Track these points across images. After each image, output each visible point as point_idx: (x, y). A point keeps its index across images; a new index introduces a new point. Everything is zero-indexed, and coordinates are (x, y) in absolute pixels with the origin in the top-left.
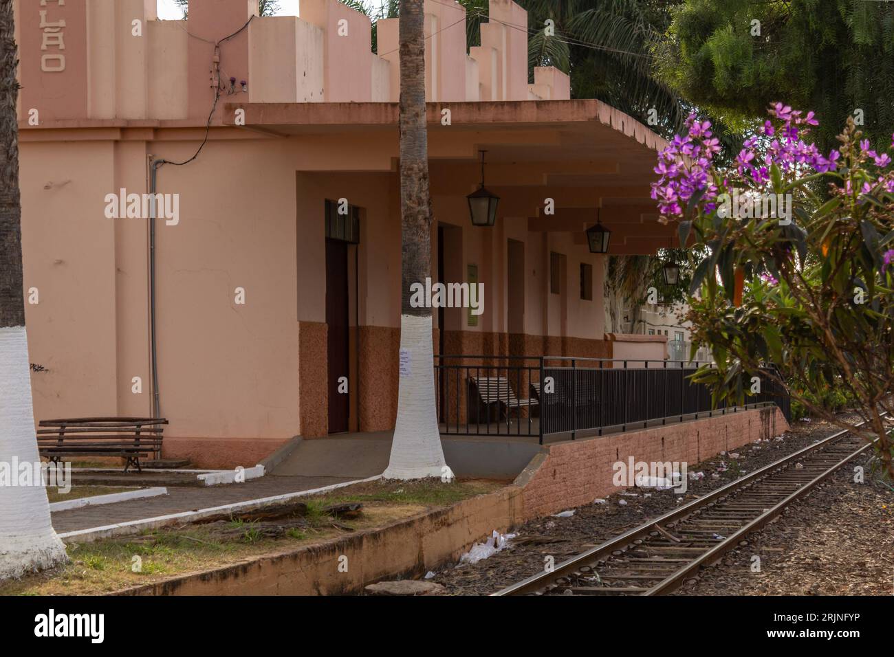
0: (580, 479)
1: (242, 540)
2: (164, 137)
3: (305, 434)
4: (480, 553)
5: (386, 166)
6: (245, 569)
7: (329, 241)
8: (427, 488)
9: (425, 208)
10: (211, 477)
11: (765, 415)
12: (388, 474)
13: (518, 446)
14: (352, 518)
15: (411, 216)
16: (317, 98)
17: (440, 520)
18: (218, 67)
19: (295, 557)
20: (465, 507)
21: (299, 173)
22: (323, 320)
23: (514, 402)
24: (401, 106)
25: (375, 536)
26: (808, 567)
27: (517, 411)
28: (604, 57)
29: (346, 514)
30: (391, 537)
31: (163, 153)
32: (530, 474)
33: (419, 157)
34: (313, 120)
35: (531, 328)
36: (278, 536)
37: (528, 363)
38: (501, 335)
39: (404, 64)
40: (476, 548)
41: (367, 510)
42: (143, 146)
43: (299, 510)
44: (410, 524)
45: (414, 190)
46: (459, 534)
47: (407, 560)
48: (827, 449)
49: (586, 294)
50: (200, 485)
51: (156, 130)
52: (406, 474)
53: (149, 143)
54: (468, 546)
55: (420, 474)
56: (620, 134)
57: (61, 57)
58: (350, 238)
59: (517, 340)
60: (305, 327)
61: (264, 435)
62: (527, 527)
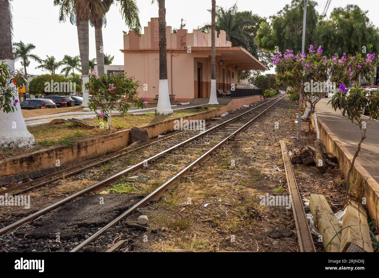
0: (236, 105)
1: (193, 111)
2: (174, 52)
3: (195, 98)
4: (224, 115)
5: (207, 57)
6: (195, 115)
7: (198, 68)
8: (215, 105)
9: (215, 63)
10: (182, 104)
11: (261, 96)
12: (209, 103)
13: (227, 100)
14: (207, 109)
15: (213, 64)
16: (197, 46)
17: (218, 110)
18: (182, 41)
19: (201, 114)
20: (221, 108)
21: (194, 58)
22: (197, 80)
23: (224, 94)
24: (212, 48)
25: (211, 112)
26: (274, 117)
27: (224, 95)
28: (236, 39)
29: (206, 108)
30: (212, 112)
31: (173, 54)
32: (230, 104)
33: (214, 55)
34: (197, 49)
35: (226, 82)
36: (198, 111)
37: (225, 87)
38: (222, 83)
39: (212, 41)
40: (223, 114)
41: (209, 108)
42: (170, 53)
43: (200, 108)
44: (215, 110)
45: (213, 60)
46: (221, 112)
47: (214, 115)
48: (271, 102)
49: (233, 77)
50: (181, 105)
51: (172, 51)
52: (212, 104)
53: (171, 53)
54: (222, 114)
55: (214, 103)
56: (244, 52)
57: (157, 39)
58: (201, 68)
59: (224, 84)
60: (195, 81)
61: (189, 98)
62: (229, 112)
